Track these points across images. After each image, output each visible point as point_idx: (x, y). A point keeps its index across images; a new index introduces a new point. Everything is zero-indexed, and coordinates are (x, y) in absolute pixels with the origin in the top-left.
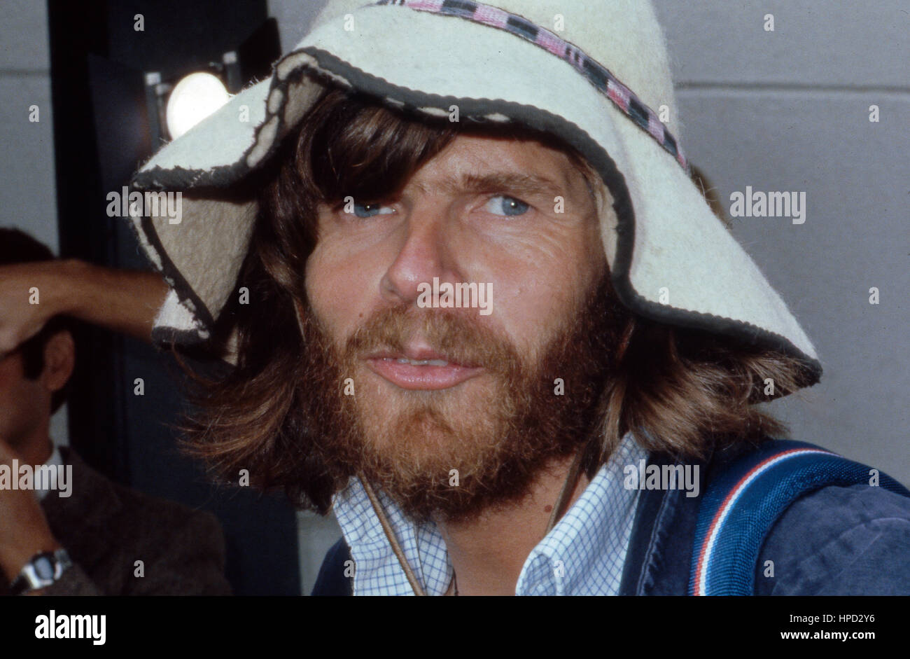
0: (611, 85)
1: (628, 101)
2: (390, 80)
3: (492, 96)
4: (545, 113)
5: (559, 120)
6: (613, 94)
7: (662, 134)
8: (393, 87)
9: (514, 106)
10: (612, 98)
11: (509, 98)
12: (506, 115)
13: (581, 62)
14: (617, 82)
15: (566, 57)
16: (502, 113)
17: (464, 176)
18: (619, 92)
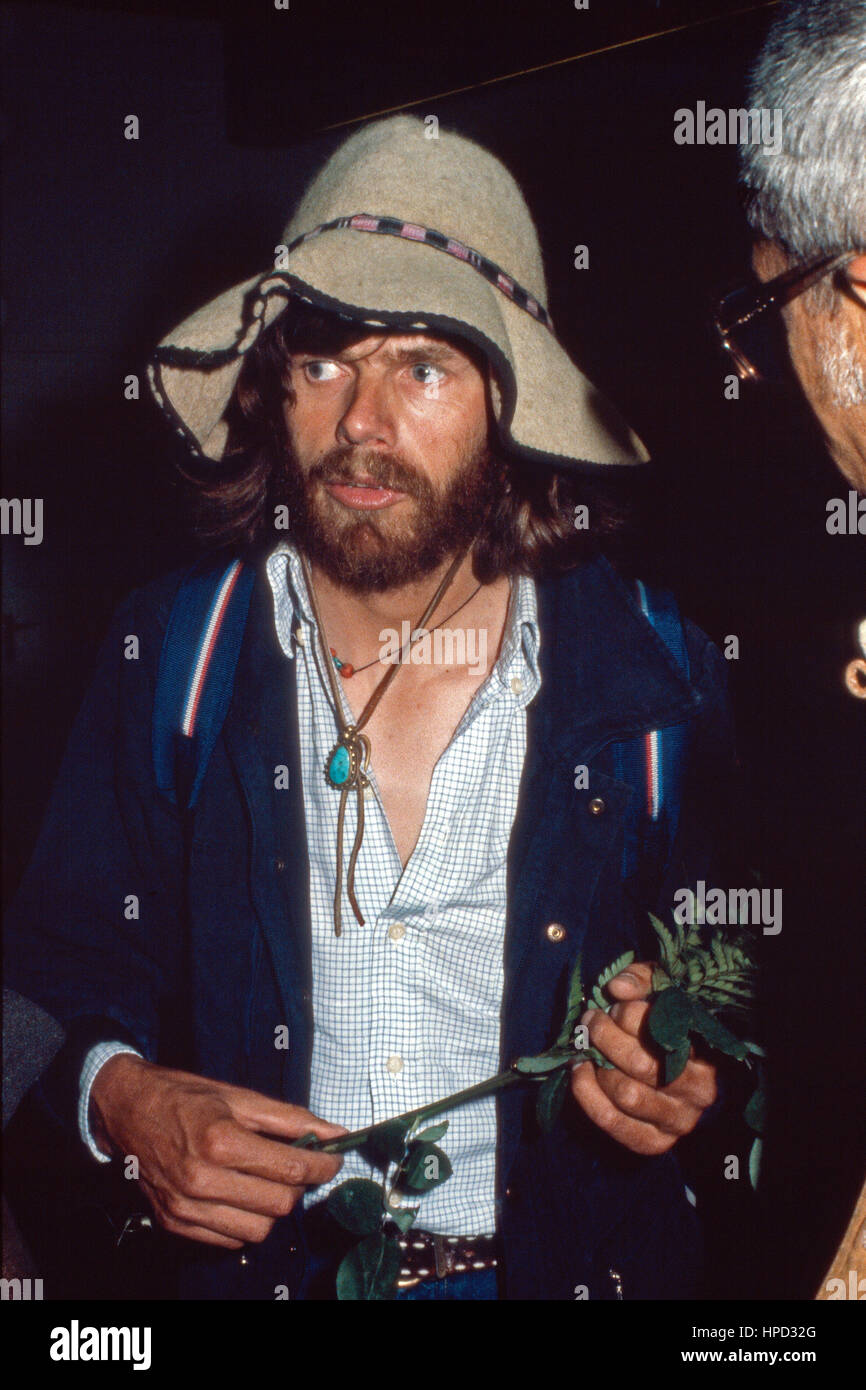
0: (500, 278)
1: (512, 289)
2: (342, 299)
3: (415, 308)
4: (453, 321)
5: (463, 324)
6: (502, 285)
7: (536, 309)
8: (343, 305)
9: (431, 316)
10: (501, 288)
11: (427, 310)
12: (426, 324)
13: (479, 262)
14: (505, 276)
15: (468, 261)
16: (423, 322)
17: (397, 349)
18: (506, 284)
